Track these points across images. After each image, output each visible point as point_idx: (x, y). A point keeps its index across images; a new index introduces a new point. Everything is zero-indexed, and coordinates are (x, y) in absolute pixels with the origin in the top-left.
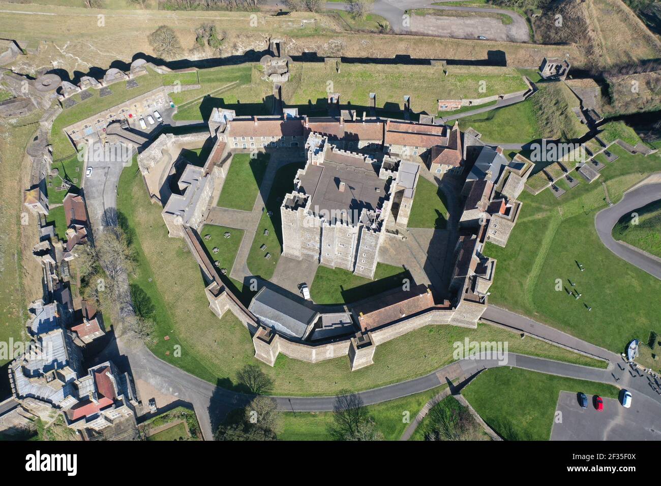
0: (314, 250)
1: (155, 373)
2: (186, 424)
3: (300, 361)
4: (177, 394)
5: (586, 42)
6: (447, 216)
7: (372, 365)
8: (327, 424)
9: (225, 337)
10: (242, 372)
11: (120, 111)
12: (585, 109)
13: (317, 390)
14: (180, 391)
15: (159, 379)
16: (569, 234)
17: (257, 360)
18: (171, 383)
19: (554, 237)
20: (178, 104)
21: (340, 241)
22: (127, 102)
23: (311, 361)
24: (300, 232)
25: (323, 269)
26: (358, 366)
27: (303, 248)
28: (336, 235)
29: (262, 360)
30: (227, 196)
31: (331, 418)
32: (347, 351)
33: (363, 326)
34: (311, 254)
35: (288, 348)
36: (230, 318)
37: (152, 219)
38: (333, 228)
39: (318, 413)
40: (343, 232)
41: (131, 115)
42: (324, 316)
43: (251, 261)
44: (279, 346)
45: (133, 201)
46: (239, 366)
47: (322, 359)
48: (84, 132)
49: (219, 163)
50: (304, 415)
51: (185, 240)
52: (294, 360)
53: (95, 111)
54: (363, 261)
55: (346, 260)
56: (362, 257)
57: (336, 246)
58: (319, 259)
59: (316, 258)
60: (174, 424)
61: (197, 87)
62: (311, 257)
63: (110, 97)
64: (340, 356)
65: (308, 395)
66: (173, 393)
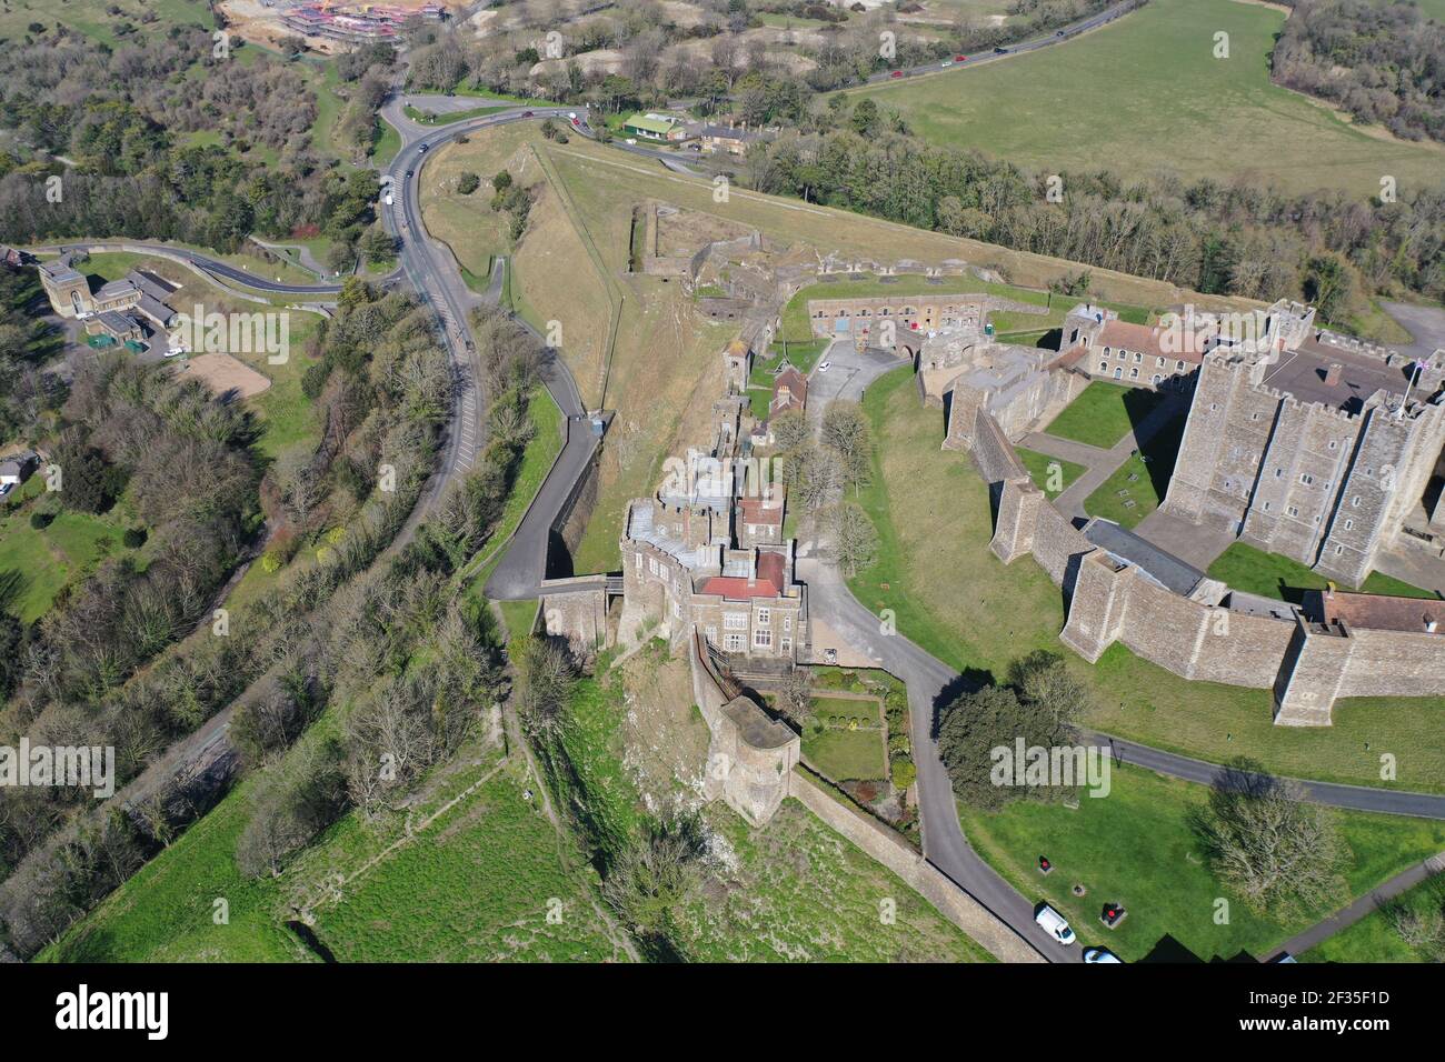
0: (1234, 501)
1: (848, 620)
2: (881, 705)
3: (1158, 667)
4: (879, 659)
7: (1327, 728)
8: (1189, 805)
9: (1006, 596)
10: (1022, 662)
11: (902, 309)
13: (1180, 740)
14: (885, 657)
15: (853, 630)
17: (1063, 646)
18: (875, 644)
20: (1000, 330)
21: (1305, 467)
22: (920, 298)
23: (1185, 673)
24: (1221, 438)
25: (1244, 547)
26: (1294, 713)
27: (1213, 493)
28: (1304, 444)
29: (1074, 646)
30: (1067, 424)
31: (1201, 796)
32: (1276, 667)
33: (1329, 614)
34: (1226, 513)
35: (1146, 609)
36: (1025, 566)
37: (915, 428)
38: (1306, 411)
39: (1172, 777)
40: (1321, 433)
41: (914, 326)
42: (1237, 594)
43: (1092, 503)
44: (1125, 608)
45: (886, 411)
46: (1020, 651)
47: (1210, 673)
48: (835, 323)
49: (1069, 368)
50: (1138, 772)
51: (971, 453)
52: (1145, 663)
53: (866, 295)
54: (1346, 522)
55: (1301, 531)
56: (1350, 509)
57: (1292, 482)
58: (1241, 526)
59: (1232, 527)
60: (859, 698)
61: (1044, 311)
62: (1224, 521)
63: (895, 286)
64: (1252, 684)
65: (1154, 745)
66: (873, 656)
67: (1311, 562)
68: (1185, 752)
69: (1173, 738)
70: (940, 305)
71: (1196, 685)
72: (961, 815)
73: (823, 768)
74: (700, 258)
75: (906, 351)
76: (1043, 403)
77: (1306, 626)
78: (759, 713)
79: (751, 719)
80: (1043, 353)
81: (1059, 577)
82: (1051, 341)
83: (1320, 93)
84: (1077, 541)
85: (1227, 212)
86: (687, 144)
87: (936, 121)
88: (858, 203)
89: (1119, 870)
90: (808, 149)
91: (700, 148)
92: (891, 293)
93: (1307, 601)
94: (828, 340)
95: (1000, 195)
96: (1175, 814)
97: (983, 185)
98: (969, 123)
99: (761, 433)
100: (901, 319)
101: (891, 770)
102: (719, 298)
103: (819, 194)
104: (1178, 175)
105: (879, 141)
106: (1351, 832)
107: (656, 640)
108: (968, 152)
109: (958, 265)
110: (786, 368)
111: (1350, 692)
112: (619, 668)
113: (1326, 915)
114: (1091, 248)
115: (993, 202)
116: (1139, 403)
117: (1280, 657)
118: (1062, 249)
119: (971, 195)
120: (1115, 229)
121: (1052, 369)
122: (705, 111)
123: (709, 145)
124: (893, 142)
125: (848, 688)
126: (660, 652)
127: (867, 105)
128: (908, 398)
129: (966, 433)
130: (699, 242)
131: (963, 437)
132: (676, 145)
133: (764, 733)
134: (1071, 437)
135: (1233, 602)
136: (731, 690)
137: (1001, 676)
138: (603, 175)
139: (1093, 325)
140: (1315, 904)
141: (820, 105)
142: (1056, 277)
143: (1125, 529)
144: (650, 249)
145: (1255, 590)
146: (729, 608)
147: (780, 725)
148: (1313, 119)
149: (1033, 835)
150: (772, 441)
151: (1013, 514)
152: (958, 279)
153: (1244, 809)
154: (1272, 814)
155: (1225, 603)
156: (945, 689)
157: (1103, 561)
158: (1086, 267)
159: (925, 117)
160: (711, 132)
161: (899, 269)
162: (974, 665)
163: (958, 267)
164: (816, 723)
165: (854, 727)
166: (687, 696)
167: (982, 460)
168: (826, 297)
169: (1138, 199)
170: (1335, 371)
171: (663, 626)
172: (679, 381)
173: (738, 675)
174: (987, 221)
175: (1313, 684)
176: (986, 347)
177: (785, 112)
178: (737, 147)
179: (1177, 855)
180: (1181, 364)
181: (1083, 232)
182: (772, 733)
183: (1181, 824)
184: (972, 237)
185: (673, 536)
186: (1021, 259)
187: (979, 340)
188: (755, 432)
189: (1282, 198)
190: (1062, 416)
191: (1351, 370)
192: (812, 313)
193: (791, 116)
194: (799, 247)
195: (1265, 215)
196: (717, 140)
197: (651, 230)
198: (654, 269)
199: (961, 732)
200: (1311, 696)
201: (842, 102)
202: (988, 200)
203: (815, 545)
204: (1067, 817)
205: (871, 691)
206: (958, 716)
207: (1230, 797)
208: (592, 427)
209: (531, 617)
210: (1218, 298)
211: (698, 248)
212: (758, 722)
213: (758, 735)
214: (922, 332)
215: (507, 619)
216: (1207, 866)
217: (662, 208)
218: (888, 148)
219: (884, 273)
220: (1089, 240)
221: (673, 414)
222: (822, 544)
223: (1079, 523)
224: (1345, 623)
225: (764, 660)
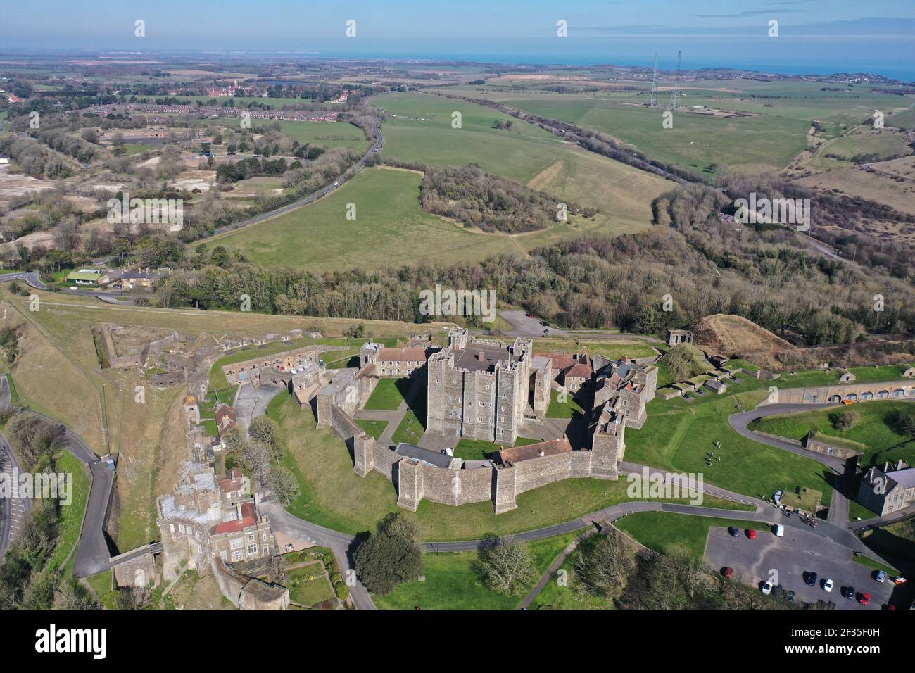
0: (456, 421)
1: (293, 528)
2: (322, 563)
3: (443, 504)
4: (315, 542)
5: (717, 344)
6: (583, 412)
7: (516, 509)
8: (470, 562)
9: (368, 492)
10: (383, 521)
11: (274, 361)
12: (710, 357)
13: (460, 535)
14: (317, 540)
15: (297, 532)
16: (704, 427)
17: (399, 508)
18: (309, 534)
19: (690, 428)
20: (327, 362)
21: (480, 399)
22: (283, 353)
23: (454, 503)
24: (444, 394)
25: (465, 441)
26: (502, 506)
27: (446, 420)
28: (477, 389)
29: (405, 506)
30: (373, 403)
31: (474, 556)
32: (490, 489)
33: (504, 459)
34: (453, 427)
35: (432, 480)
36: (374, 475)
37: (300, 421)
38: (474, 375)
39: (461, 552)
40: (482, 383)
41: (283, 368)
42: (467, 462)
43: (396, 438)
44: (423, 481)
45: (281, 417)
46: (380, 517)
47: (465, 500)
48: (240, 375)
49: (368, 375)
50: (446, 554)
51: (331, 428)
52: (437, 504)
53: (253, 357)
54: (502, 419)
55: (486, 427)
56: (501, 413)
57: (476, 407)
58: (461, 431)
59: (458, 433)
60: (310, 563)
61: (347, 348)
62: (453, 431)
63: (267, 350)
64: (483, 500)
65: (451, 540)
66: (310, 542)
67: (492, 440)
68: (463, 539)
69: (457, 534)
70: (294, 355)
71: (460, 507)
72: (374, 601)
73: (302, 603)
74: (145, 353)
75: (282, 382)
76: (360, 395)
77: (496, 467)
78: (263, 586)
79: (260, 590)
80: (354, 370)
81: (390, 476)
82: (354, 363)
83: (448, 214)
84: (394, 457)
85: (419, 280)
86: (111, 285)
87: (259, 252)
88: (228, 305)
89: (450, 600)
90: (192, 278)
91: (121, 286)
92: (267, 354)
93: (495, 457)
94: (238, 386)
95: (307, 289)
96: (465, 568)
97: (296, 285)
98: (278, 251)
99: (217, 444)
100: (275, 366)
101: (336, 592)
102: (161, 374)
103: (205, 303)
104: (392, 265)
105: (233, 269)
106: (535, 550)
107: (188, 571)
108: (284, 269)
109: (297, 333)
110: (220, 406)
111: (521, 491)
112: (168, 595)
113: (534, 586)
114: (359, 309)
115: (303, 294)
116: (402, 385)
117: (490, 484)
118: (345, 312)
119: (291, 291)
120: (369, 298)
121: (360, 377)
122: (117, 264)
123: (128, 284)
124: (241, 269)
125: (303, 561)
126: (193, 577)
127: (220, 249)
128: (291, 407)
129: (327, 418)
130: (141, 343)
131: (326, 420)
132: (105, 286)
133: (270, 594)
134: (378, 409)
135: (466, 466)
136: (245, 580)
137: (374, 531)
138: (65, 313)
139: (375, 352)
140: (528, 583)
141: (191, 251)
142: (347, 329)
143: (413, 445)
144: (112, 353)
145: (474, 458)
146: (232, 538)
147: (276, 588)
148: (447, 228)
149: (409, 599)
150: (224, 446)
151: (361, 451)
152: (299, 340)
153: (493, 555)
154: (502, 550)
155: (463, 467)
156: (350, 546)
157: (408, 462)
158: (360, 321)
159: (252, 250)
160: (128, 276)
161: (267, 340)
162: (360, 530)
163: (299, 333)
164: (292, 582)
165: (312, 578)
166: (217, 594)
167: (339, 429)
168: (233, 363)
169: (376, 281)
170: (481, 355)
171: (190, 562)
172: (151, 427)
173: (244, 572)
174: (302, 304)
175: (506, 491)
176: (324, 373)
177: (170, 258)
178: (146, 283)
179: (472, 585)
180: (418, 363)
181: (353, 302)
182: (273, 593)
183: (469, 571)
184: (297, 314)
185: (189, 509)
186: (326, 321)
187: (320, 370)
188: (213, 444)
189: (442, 269)
190: (370, 399)
191: (487, 353)
192: (226, 373)
193: (174, 260)
194: (203, 336)
195: (437, 278)
196: (132, 280)
197: (109, 342)
198: (117, 365)
199: (365, 560)
200: (506, 497)
201: (204, 249)
202: (301, 293)
203: (264, 494)
204: (422, 585)
205: (315, 559)
206: (362, 553)
207: (486, 552)
208: (107, 465)
209: (109, 581)
210: (425, 324)
211: (142, 347)
212: (264, 590)
213: (266, 596)
214: (287, 371)
215: (93, 587)
216: (485, 585)
217: (112, 328)
218: (239, 271)
219: (260, 344)
220: (357, 305)
221: (153, 446)
222: (268, 493)
223: (393, 448)
224: (510, 461)
225: (255, 560)
